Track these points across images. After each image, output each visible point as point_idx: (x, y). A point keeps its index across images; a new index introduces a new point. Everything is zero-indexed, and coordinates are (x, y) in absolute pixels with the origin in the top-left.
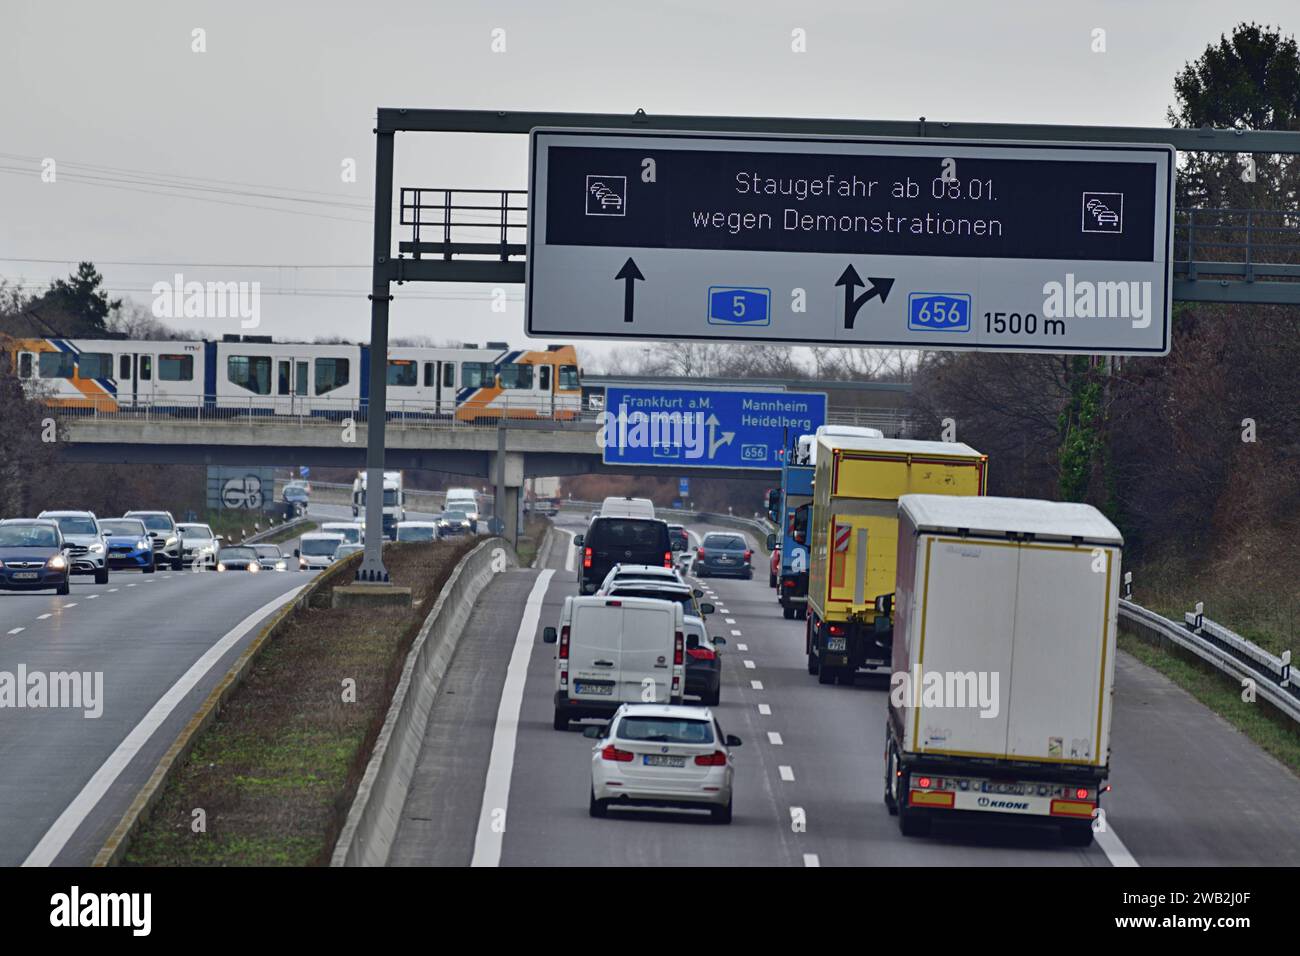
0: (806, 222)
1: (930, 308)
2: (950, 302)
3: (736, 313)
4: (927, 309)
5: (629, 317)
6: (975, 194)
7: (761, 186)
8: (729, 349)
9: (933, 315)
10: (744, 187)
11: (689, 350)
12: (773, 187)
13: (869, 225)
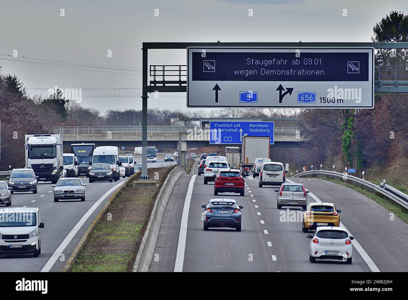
0: (267, 72)
1: (304, 96)
2: (310, 94)
3: (247, 99)
4: (303, 97)
5: (217, 101)
6: (316, 63)
7: (254, 62)
8: (245, 109)
9: (305, 98)
10: (249, 63)
11: (234, 110)
12: (258, 62)
13: (286, 73)
